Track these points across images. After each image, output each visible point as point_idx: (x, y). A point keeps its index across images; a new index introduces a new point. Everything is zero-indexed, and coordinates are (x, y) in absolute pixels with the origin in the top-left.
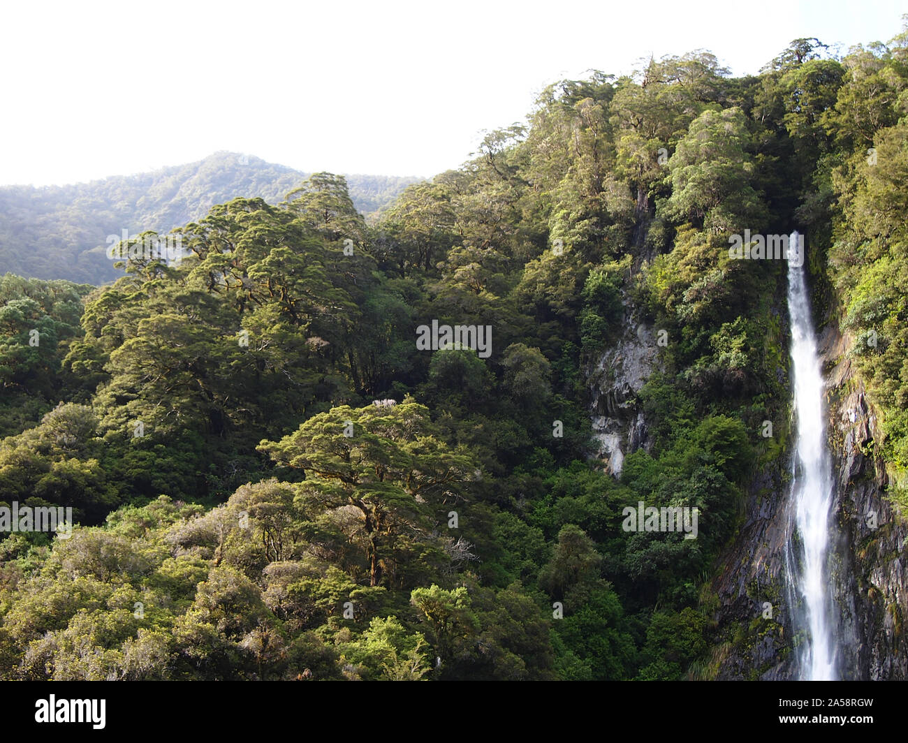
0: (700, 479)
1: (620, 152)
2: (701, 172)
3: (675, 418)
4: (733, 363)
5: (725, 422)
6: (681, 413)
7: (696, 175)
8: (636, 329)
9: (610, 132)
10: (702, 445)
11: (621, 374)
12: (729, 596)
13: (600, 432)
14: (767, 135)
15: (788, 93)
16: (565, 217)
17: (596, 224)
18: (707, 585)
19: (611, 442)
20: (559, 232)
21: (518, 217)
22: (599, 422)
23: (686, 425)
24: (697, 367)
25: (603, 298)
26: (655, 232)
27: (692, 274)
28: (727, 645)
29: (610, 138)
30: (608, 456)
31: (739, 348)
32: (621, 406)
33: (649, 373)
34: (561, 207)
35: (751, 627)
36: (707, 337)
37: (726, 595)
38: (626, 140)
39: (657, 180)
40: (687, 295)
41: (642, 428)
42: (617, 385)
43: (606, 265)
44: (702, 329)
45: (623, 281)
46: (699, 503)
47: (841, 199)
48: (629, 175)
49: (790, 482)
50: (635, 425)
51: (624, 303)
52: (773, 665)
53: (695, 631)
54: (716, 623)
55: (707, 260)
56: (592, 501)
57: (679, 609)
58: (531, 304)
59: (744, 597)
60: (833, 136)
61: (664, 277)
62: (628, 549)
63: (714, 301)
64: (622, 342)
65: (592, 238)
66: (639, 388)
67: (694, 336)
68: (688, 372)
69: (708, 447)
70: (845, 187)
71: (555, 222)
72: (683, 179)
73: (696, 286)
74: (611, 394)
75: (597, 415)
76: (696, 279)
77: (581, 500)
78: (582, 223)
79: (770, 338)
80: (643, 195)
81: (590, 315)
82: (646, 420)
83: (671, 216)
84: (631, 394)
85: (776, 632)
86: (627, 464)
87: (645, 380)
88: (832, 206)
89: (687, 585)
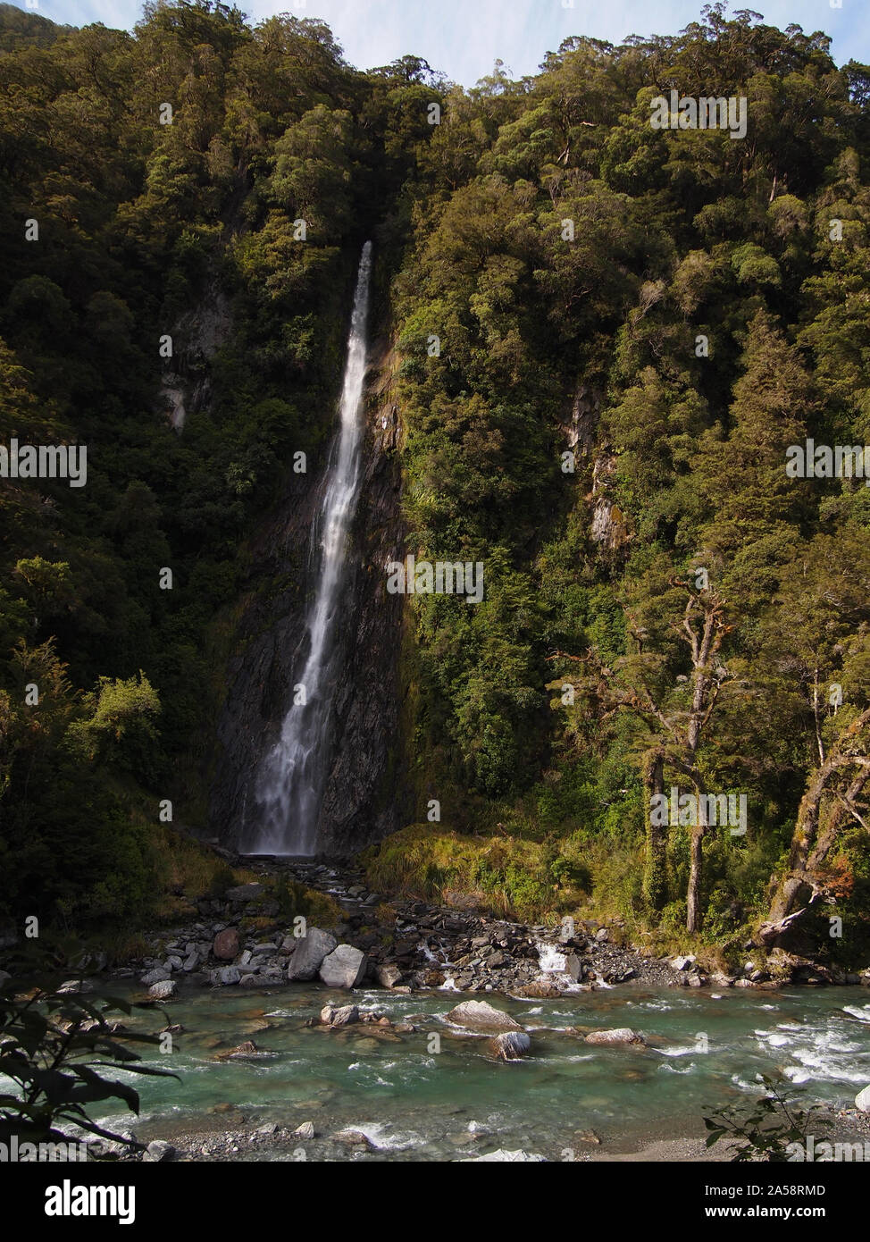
0: (255, 453)
1: (230, 114)
2: (305, 168)
3: (240, 392)
4: (298, 355)
5: (285, 408)
6: (245, 388)
7: (301, 170)
8: (216, 297)
9: (223, 89)
10: (260, 423)
11: (196, 338)
12: (261, 555)
13: (168, 387)
14: (365, 145)
15: (393, 110)
16: (166, 164)
17: (194, 180)
18: (245, 544)
19: (177, 398)
20: (157, 178)
21: (113, 144)
22: (168, 377)
23: (248, 401)
24: (267, 350)
25: (192, 262)
26: (249, 206)
27: (278, 262)
28: (253, 594)
29: (222, 93)
30: (172, 409)
31: (307, 342)
32: (191, 367)
33: (221, 343)
34: (163, 152)
35: (275, 582)
36: (280, 323)
37: (259, 554)
38: (238, 102)
39: (260, 154)
40: (270, 281)
41: (207, 392)
42: (191, 348)
43: (198, 227)
44: (277, 315)
45: (212, 246)
46: (251, 476)
47: (416, 232)
48: (234, 140)
49: (325, 467)
50: (201, 387)
51: (210, 269)
52: (287, 615)
53: (230, 580)
54: (247, 575)
55: (292, 252)
56: (155, 455)
57: (218, 560)
58: (119, 248)
59: (273, 558)
60: (423, 168)
61: (252, 257)
62: (182, 505)
63: (292, 292)
64: (202, 307)
65: (188, 193)
66: (211, 354)
67: (268, 320)
68: (258, 352)
69: (264, 426)
70: (422, 222)
71: (152, 165)
72: (288, 167)
73: (279, 274)
74: (185, 355)
75: (168, 371)
76: (280, 268)
77: (146, 453)
78: (182, 176)
79: (332, 338)
80: (244, 165)
81: (176, 274)
82: (211, 386)
83: (268, 196)
84: (202, 358)
85: (294, 589)
86: (189, 422)
87: (217, 349)
88: (408, 235)
89: (229, 543)
